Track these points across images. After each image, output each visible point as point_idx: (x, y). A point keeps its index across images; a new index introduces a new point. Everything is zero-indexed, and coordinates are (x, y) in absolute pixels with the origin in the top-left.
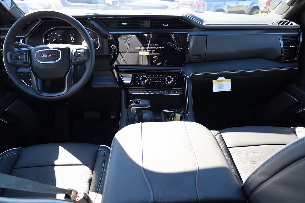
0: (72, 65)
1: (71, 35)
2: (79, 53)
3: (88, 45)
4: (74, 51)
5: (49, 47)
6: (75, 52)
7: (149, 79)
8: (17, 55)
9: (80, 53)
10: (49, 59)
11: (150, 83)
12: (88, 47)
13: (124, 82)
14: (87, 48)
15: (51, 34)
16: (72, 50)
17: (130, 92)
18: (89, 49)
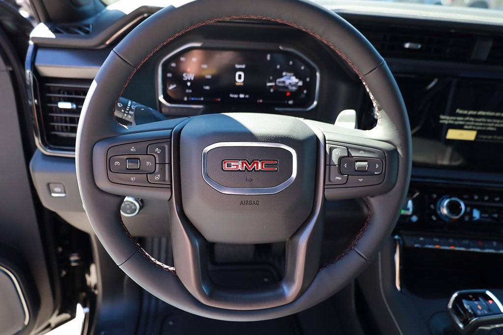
1: (238, 66)
6: (341, 159)
9: (364, 164)
16: (331, 149)
18: (399, 151)
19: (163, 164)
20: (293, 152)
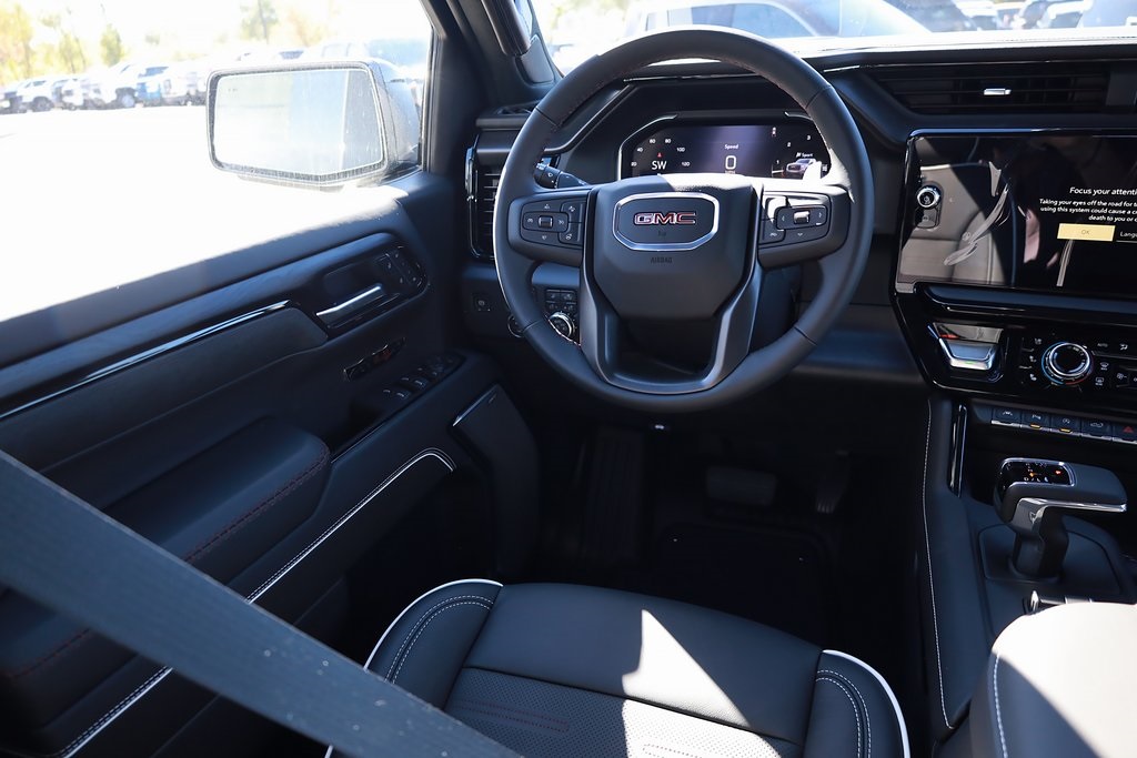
0: (757, 265)
1: (728, 147)
2: (798, 215)
3: (850, 177)
4: (779, 202)
5: (673, 184)
6: (778, 211)
7: (1096, 362)
8: (544, 214)
9: (805, 214)
10: (665, 234)
11: (1099, 382)
12: (847, 184)
13: (955, 363)
14: (840, 191)
15: (651, 141)
16: (768, 201)
17: (982, 415)
18: (851, 195)
19: (575, 222)
20: (716, 203)
